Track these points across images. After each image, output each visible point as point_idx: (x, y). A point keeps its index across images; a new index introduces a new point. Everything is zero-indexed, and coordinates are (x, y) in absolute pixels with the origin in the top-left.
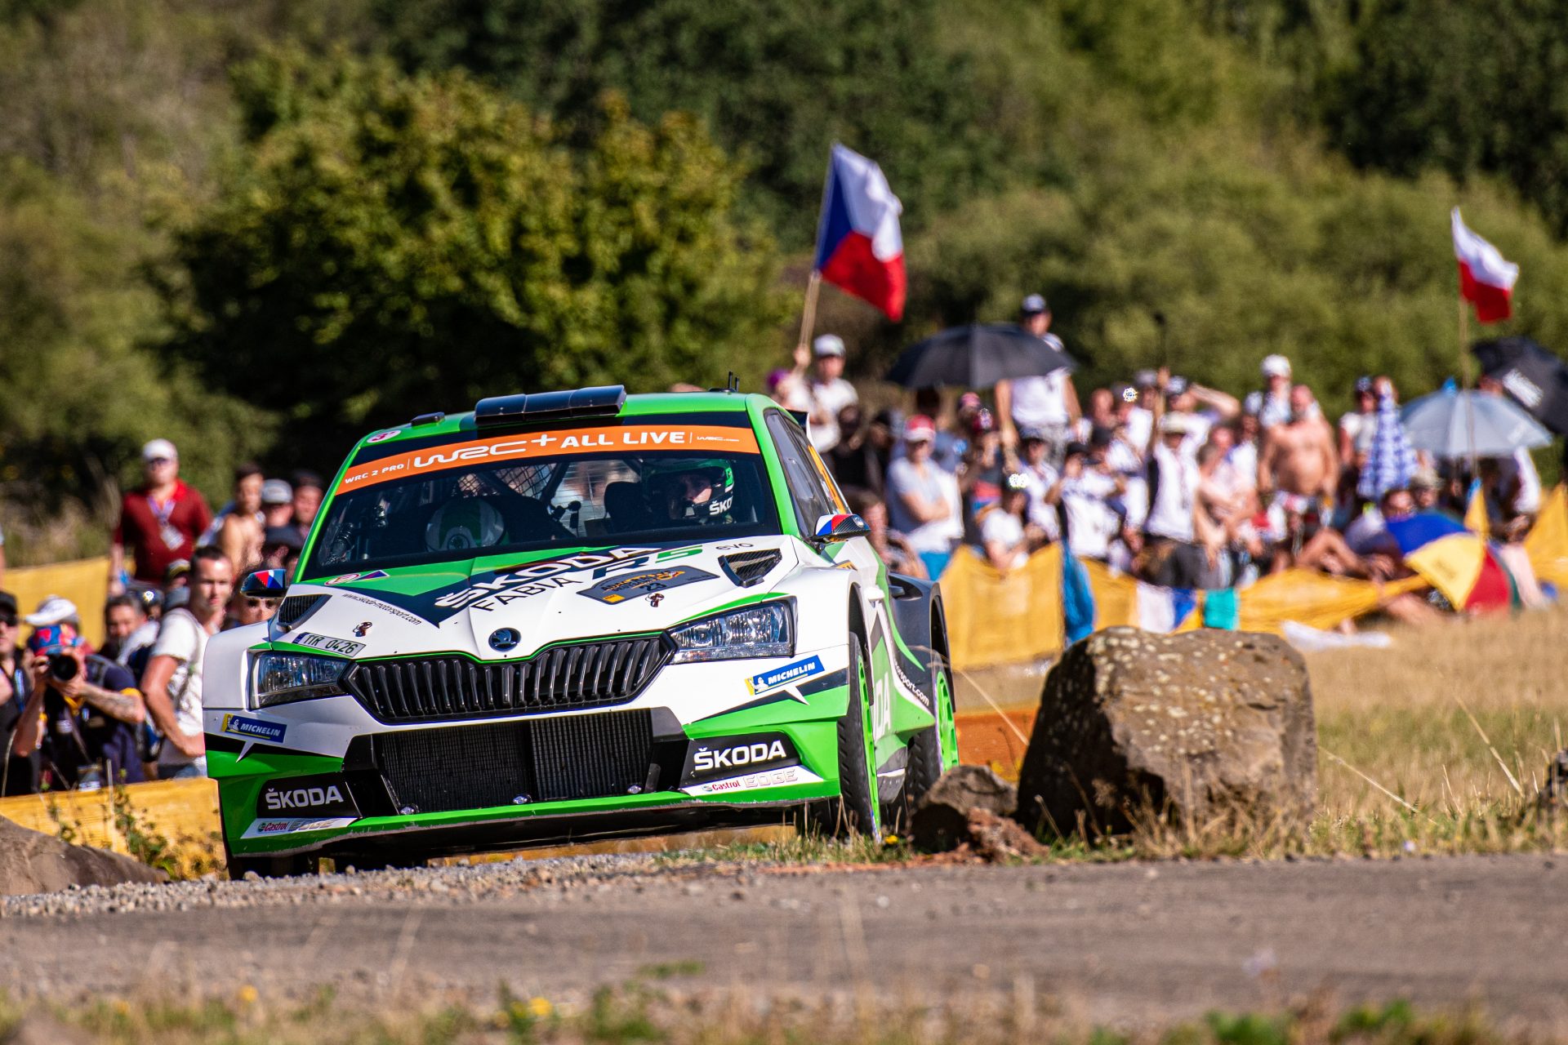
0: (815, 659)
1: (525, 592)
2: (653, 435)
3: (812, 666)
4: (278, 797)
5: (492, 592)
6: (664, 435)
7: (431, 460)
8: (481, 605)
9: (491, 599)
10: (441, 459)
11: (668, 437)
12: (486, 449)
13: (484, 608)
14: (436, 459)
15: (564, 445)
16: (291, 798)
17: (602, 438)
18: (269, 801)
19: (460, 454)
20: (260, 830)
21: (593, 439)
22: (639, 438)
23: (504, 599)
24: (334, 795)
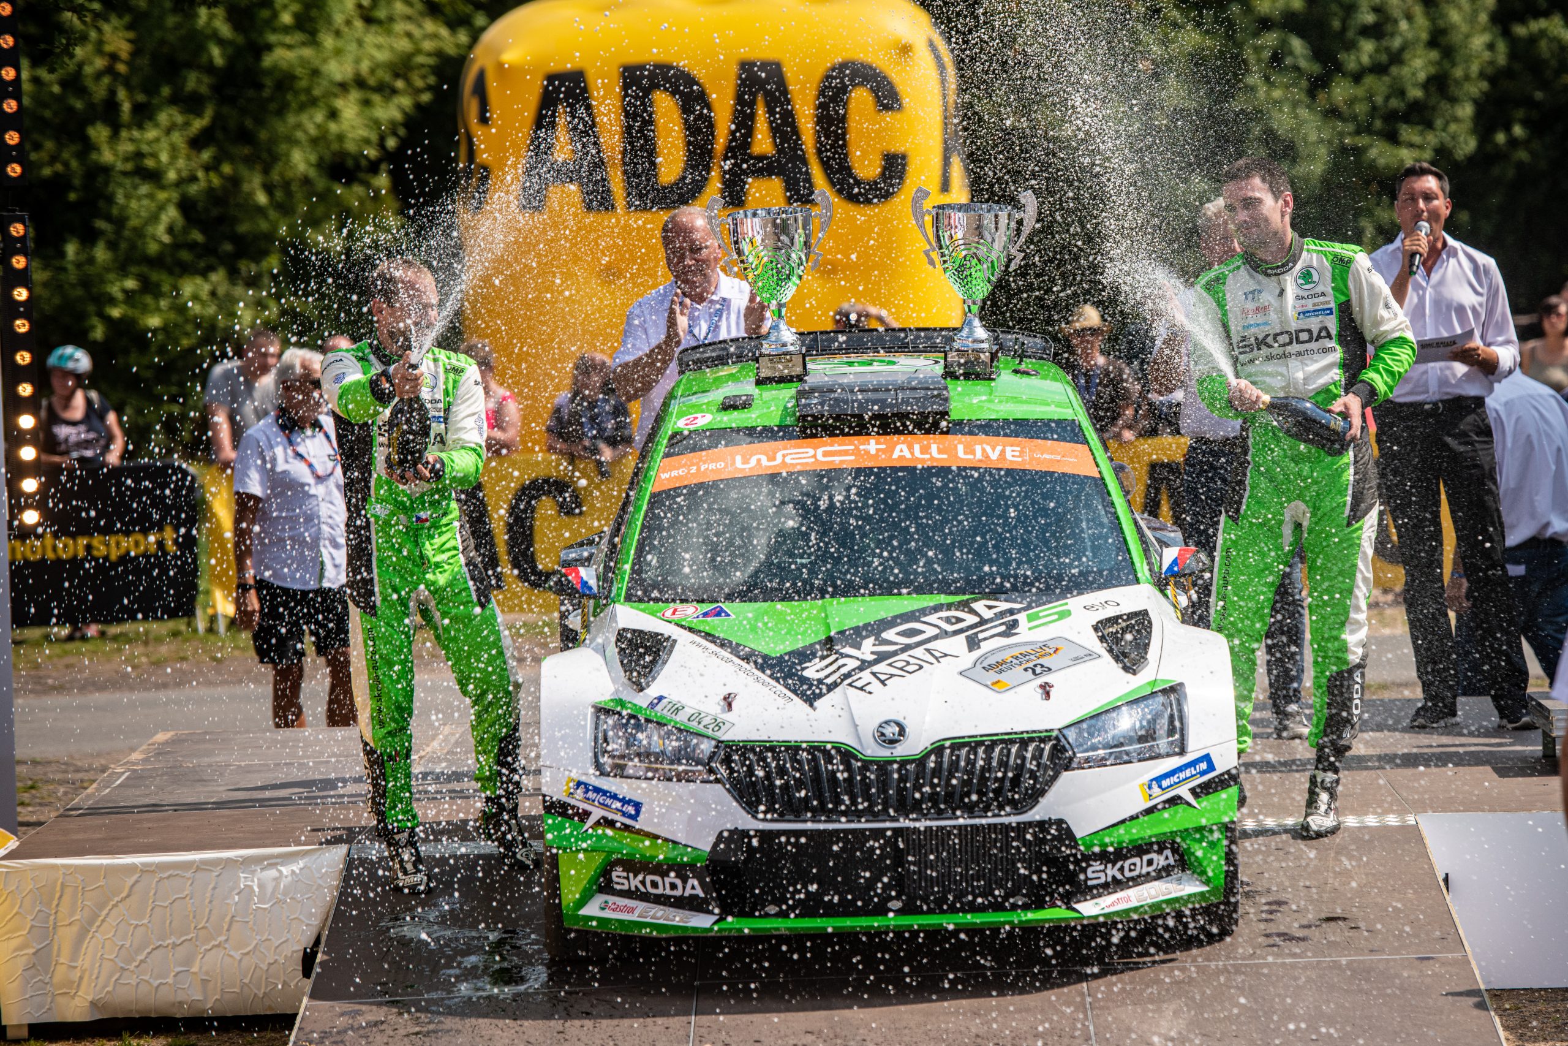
0: (1207, 758)
1: (901, 669)
2: (988, 449)
3: (1203, 766)
4: (627, 878)
5: (864, 665)
6: (999, 448)
7: (753, 462)
8: (859, 684)
9: (866, 675)
10: (764, 459)
11: (1003, 452)
12: (811, 452)
13: (861, 689)
14: (759, 461)
15: (895, 455)
16: (643, 883)
17: (934, 448)
18: (615, 879)
19: (784, 456)
20: (603, 909)
21: (925, 450)
22: (973, 453)
23: (883, 677)
24: (694, 887)
